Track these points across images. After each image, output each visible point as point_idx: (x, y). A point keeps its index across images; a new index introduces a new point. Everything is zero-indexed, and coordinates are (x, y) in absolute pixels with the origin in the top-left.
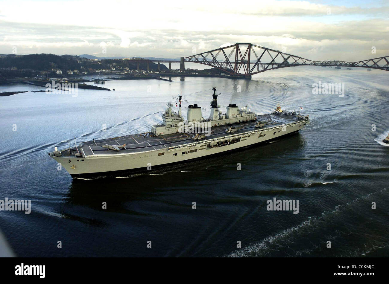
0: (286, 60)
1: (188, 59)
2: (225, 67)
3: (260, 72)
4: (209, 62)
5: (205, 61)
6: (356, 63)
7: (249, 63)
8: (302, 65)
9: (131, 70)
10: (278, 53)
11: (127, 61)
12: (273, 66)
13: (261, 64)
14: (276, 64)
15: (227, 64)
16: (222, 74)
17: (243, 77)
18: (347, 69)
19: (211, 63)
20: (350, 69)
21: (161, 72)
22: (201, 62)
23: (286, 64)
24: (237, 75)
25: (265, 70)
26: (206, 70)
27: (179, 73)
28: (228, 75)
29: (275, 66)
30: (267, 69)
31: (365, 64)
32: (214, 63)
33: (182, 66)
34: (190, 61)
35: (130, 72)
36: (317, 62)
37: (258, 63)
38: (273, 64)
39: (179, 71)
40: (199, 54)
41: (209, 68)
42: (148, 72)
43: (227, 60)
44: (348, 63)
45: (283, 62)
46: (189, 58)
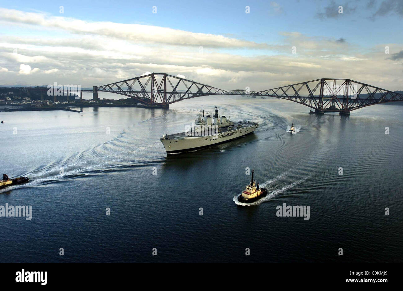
0: (200, 90)
1: (101, 89)
2: (141, 97)
3: (176, 101)
4: (125, 91)
5: (119, 91)
6: (260, 93)
7: (165, 92)
8: (215, 94)
9: (32, 99)
10: (192, 83)
11: (28, 90)
12: (188, 95)
13: (178, 93)
14: (191, 93)
15: (143, 94)
16: (139, 104)
17: (159, 106)
18: (261, 98)
19: (127, 93)
20: (264, 98)
21: (71, 102)
22: (116, 92)
23: (201, 93)
24: (154, 105)
25: (181, 99)
26: (122, 100)
27: (91, 103)
28: (145, 105)
29: (190, 95)
30: (183, 98)
31: (267, 93)
32: (130, 92)
33: (95, 95)
34: (104, 90)
35: (31, 102)
36: (228, 92)
37: (174, 92)
38: (188, 94)
39: (92, 101)
40: (113, 84)
41: (126, 98)
42: (55, 102)
43: (143, 90)
44: (254, 93)
45: (198, 92)
46: (102, 87)
